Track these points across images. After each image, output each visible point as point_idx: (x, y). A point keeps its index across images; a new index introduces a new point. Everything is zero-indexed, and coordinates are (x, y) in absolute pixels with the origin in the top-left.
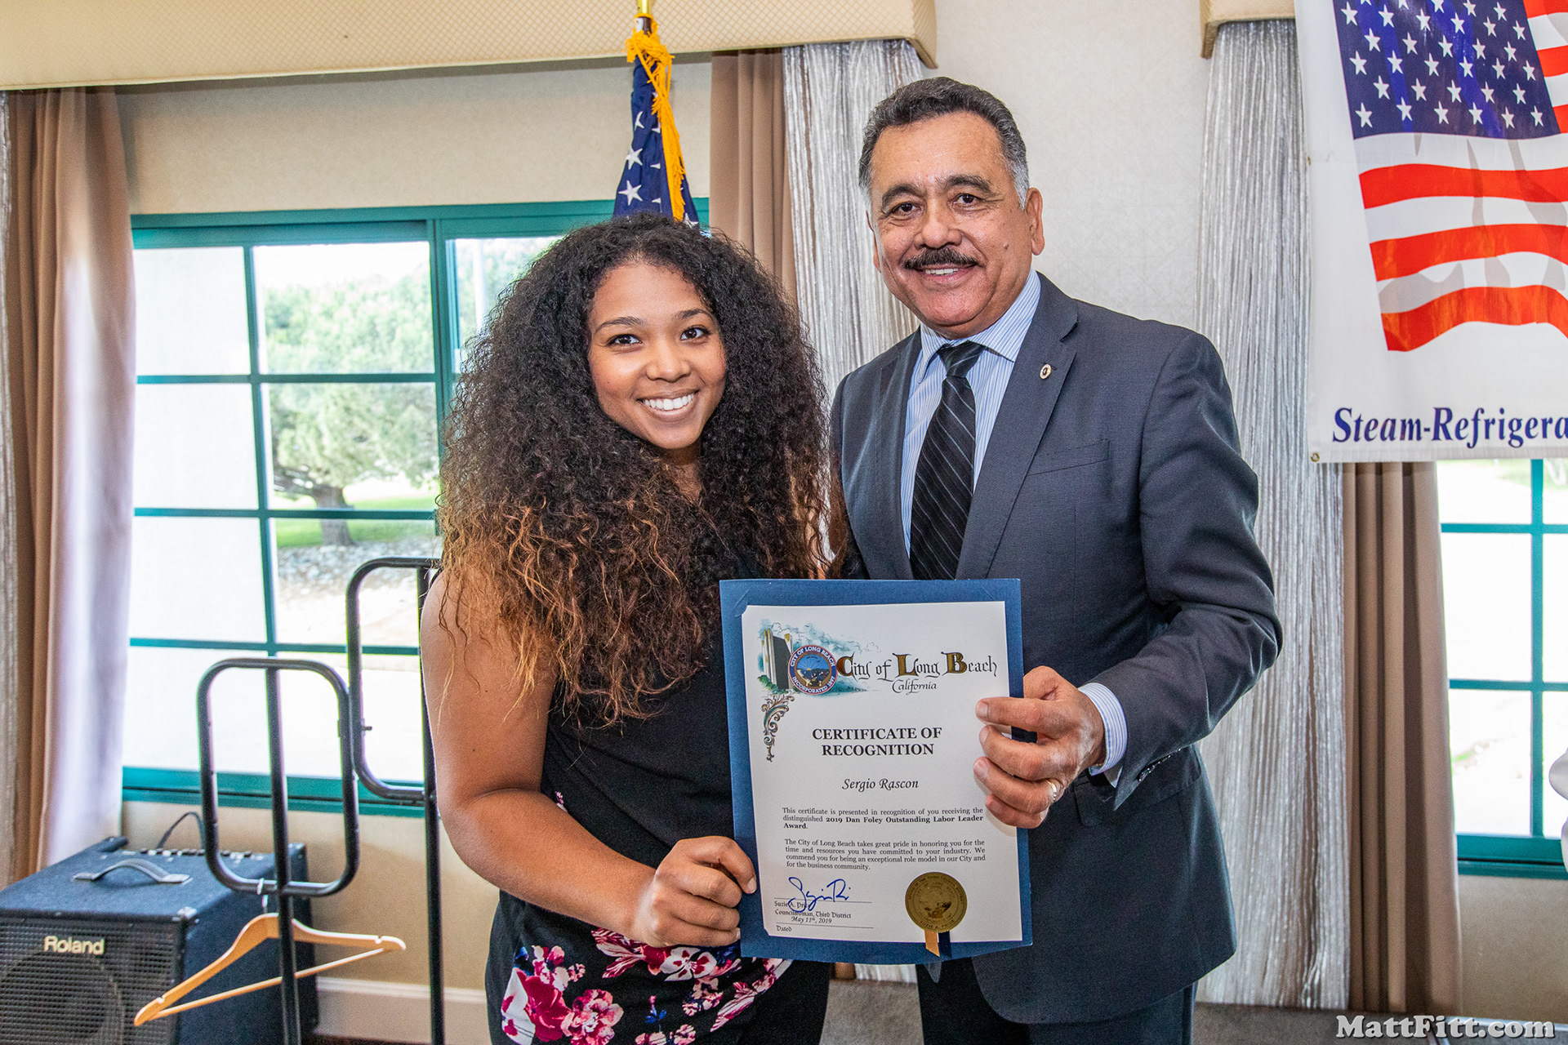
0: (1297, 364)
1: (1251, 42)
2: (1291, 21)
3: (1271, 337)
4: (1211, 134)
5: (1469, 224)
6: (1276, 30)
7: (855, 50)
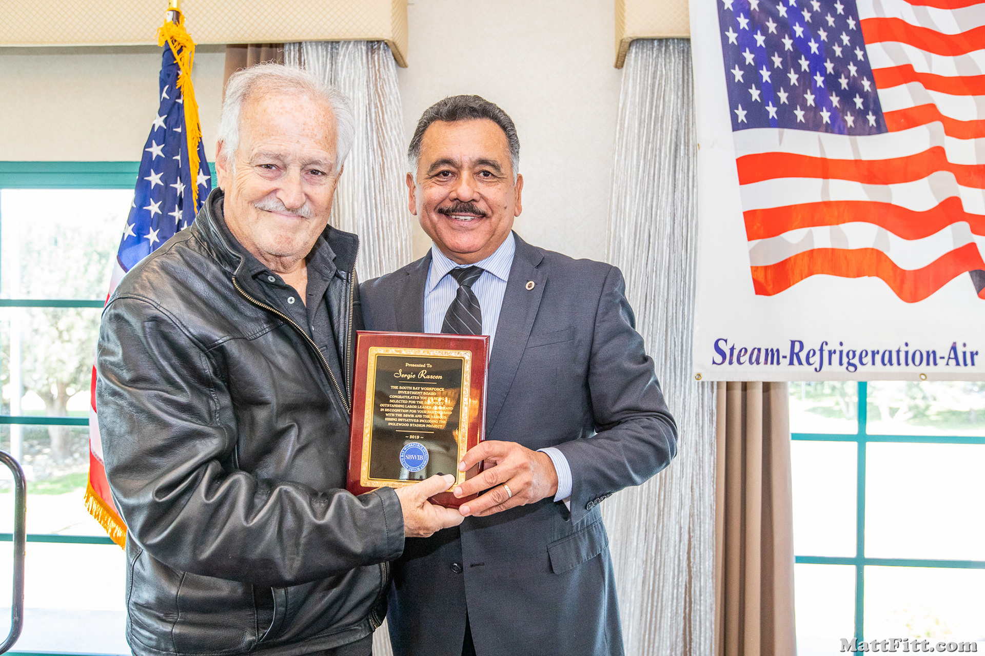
0: (684, 305)
1: (655, 55)
2: (688, 40)
3: (664, 284)
4: (622, 125)
5: (818, 199)
6: (674, 47)
7: (344, 48)
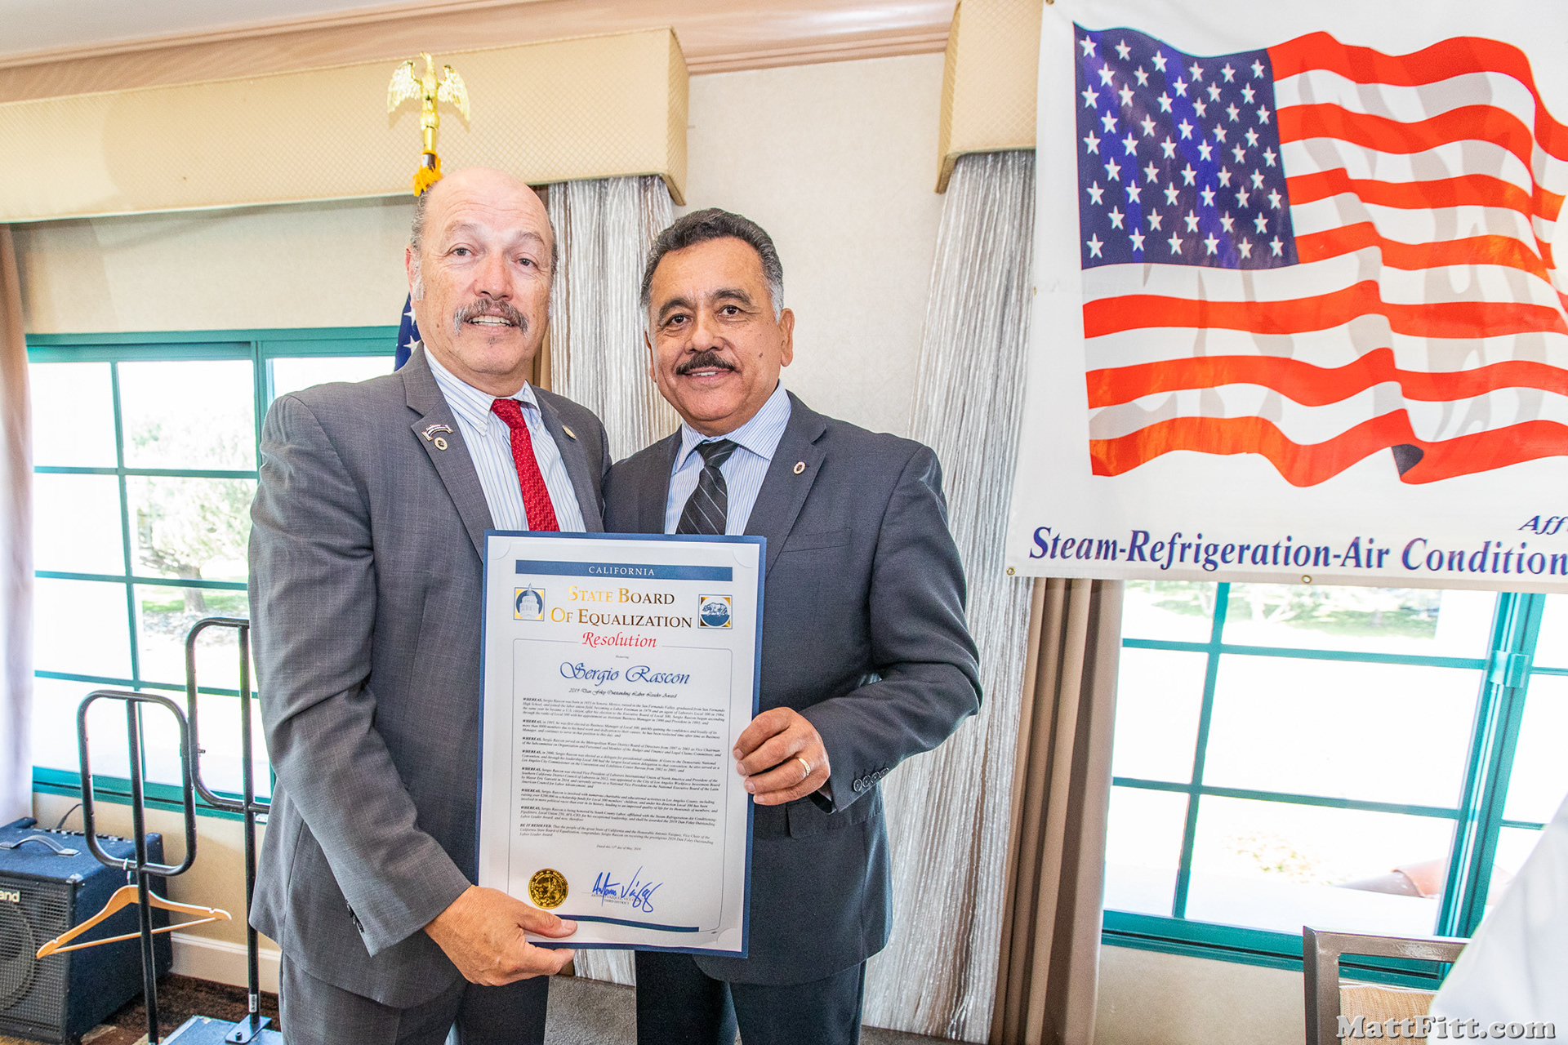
0: (1001, 485)
1: (987, 174)
2: (1032, 152)
3: (978, 460)
4: (939, 266)
5: (1189, 354)
6: (1013, 162)
7: (613, 187)
